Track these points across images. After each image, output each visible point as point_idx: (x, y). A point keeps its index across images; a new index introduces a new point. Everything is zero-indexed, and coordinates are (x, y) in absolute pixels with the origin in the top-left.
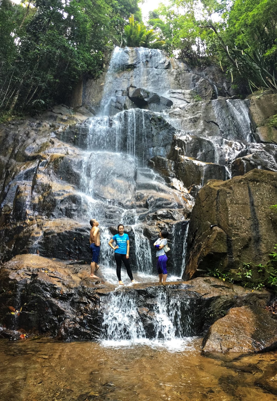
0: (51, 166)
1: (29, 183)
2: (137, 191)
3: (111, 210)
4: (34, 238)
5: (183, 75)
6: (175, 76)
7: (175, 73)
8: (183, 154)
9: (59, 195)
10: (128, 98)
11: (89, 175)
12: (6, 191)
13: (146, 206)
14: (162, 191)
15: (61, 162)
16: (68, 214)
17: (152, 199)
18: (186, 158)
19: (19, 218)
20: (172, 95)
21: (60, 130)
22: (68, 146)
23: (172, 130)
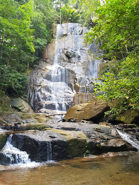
1: (40, 93)
11: (53, 90)
15: (46, 87)
16: (49, 100)
18: (77, 84)
19: (39, 101)
20: (82, 51)
21: (44, 76)
22: (47, 81)
23: (75, 74)
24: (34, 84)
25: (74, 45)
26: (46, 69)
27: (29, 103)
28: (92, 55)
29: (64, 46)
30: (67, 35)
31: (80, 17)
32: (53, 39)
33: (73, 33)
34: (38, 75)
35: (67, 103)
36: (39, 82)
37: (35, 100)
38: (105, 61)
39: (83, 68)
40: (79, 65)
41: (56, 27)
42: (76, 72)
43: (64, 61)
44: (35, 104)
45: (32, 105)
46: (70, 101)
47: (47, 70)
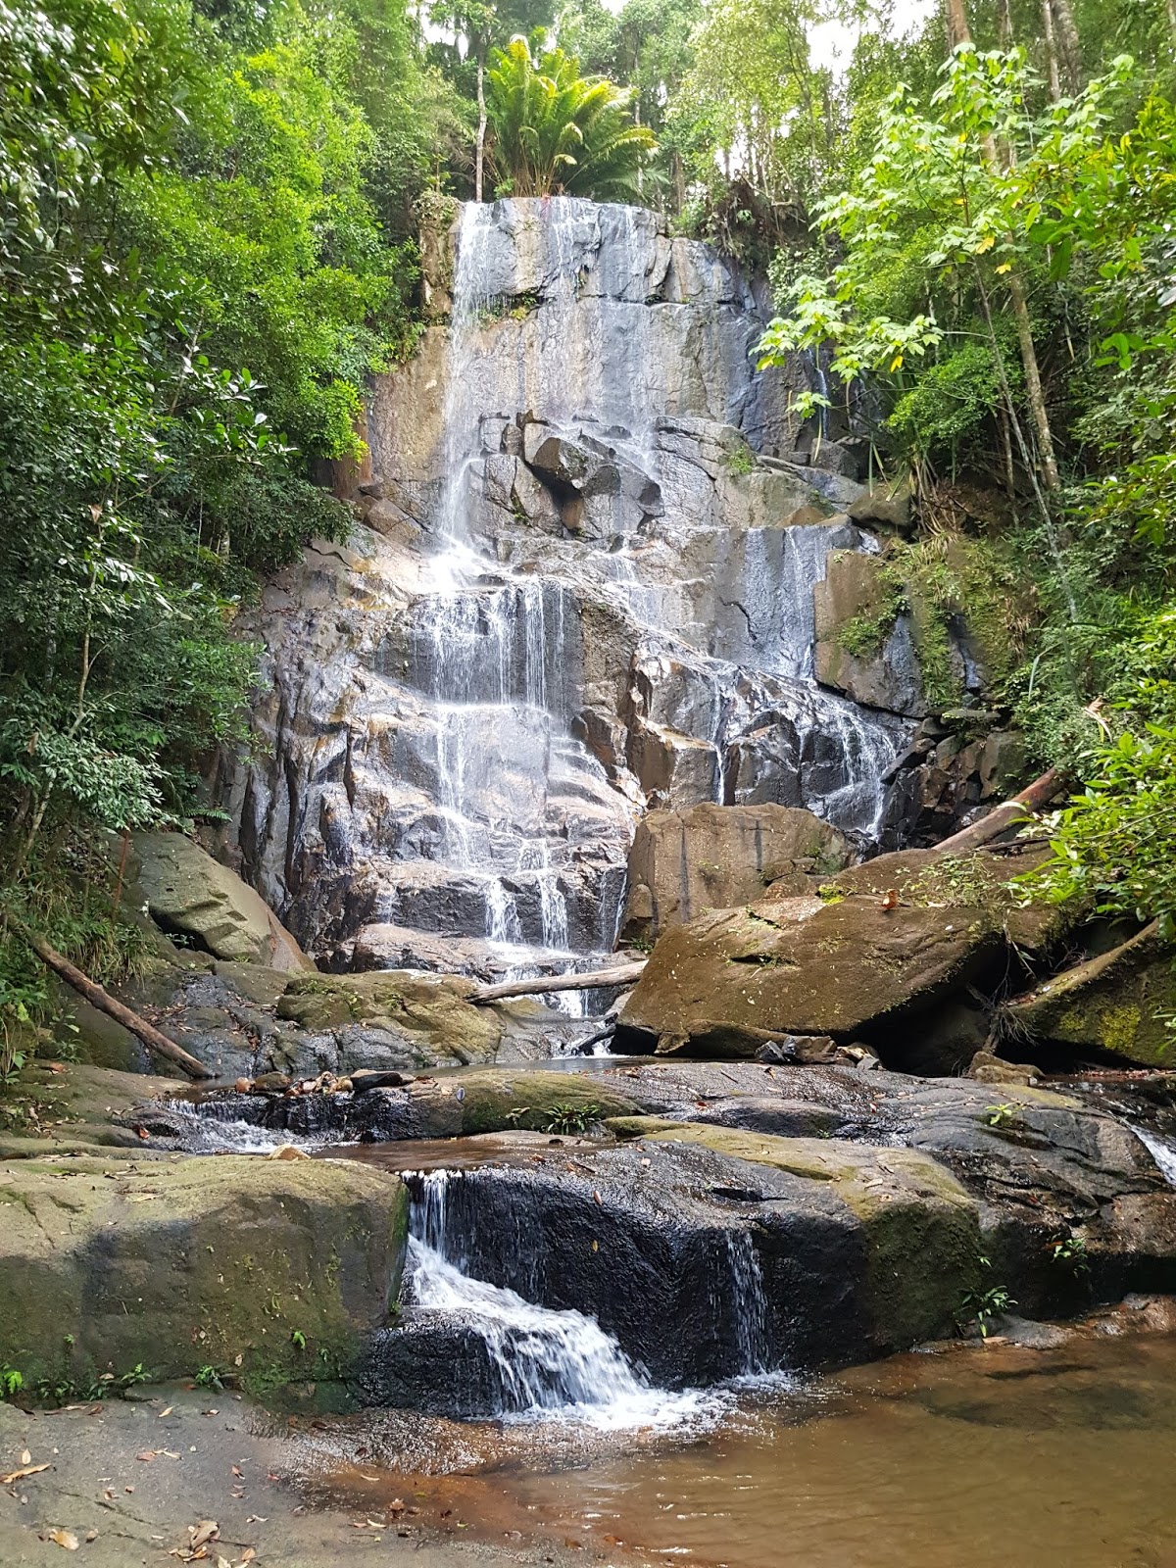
0: (376, 751)
1: (340, 788)
2: (550, 800)
3: (500, 841)
4: (382, 898)
5: (715, 328)
6: (684, 337)
7: (686, 324)
8: (645, 714)
9: (403, 814)
10: (521, 466)
11: (451, 768)
12: (301, 807)
13: (564, 833)
14: (596, 800)
15: (393, 741)
16: (425, 851)
17: (575, 822)
18: (649, 724)
19: (340, 860)
20: (666, 440)
21: (368, 645)
22: (394, 692)
23: (632, 639)
24: (283, 711)
25: (599, 386)
26: (374, 581)
27: (249, 872)
28: (756, 478)
29: (512, 392)
30: (541, 300)
31: (653, 152)
32: (420, 327)
33: (594, 284)
34: (317, 639)
35: (574, 881)
36: (323, 696)
37: (302, 855)
38: (871, 543)
39: (694, 593)
40: (654, 560)
41: (448, 221)
42: (636, 621)
43: (522, 517)
44: (306, 886)
45: (280, 891)
46: (601, 864)
47: (390, 591)
